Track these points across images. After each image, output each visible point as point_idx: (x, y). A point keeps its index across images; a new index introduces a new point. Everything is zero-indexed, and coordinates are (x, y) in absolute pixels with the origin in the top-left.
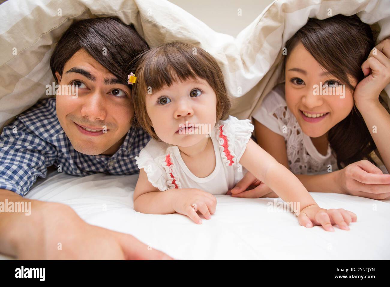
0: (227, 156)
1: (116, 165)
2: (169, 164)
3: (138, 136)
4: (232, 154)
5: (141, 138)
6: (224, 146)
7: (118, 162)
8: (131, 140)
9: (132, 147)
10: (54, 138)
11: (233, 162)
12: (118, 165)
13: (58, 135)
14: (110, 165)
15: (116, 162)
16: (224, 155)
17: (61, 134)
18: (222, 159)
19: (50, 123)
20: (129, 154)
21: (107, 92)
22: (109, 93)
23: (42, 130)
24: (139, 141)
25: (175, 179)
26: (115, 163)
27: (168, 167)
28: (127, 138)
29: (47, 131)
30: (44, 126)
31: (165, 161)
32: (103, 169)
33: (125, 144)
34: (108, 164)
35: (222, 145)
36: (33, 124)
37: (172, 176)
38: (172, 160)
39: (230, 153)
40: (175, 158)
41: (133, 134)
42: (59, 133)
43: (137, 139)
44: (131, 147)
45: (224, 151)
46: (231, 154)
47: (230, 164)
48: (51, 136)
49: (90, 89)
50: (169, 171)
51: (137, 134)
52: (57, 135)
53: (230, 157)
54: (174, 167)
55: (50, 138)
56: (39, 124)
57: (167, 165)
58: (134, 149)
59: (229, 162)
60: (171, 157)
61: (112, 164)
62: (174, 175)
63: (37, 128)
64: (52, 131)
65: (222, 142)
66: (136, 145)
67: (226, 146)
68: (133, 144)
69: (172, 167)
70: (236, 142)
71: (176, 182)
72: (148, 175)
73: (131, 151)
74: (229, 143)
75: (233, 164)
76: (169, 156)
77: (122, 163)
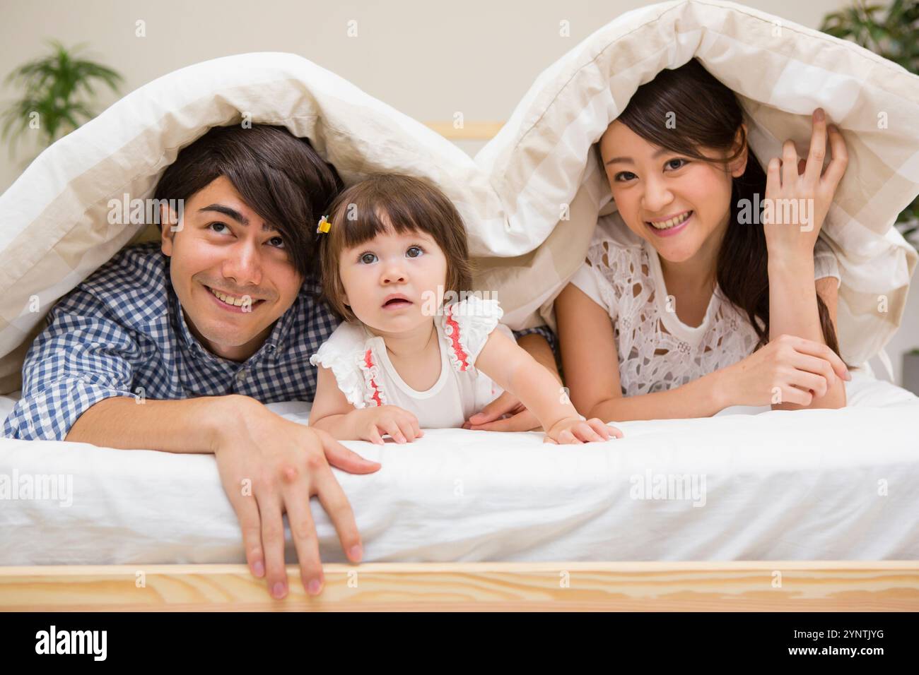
0: (457, 354)
1: (250, 380)
2: (370, 365)
3: (297, 324)
4: (465, 350)
5: (302, 328)
6: (452, 338)
7: (254, 373)
8: (285, 331)
9: (284, 346)
10: (152, 323)
11: (466, 364)
12: (254, 379)
13: (159, 317)
14: (238, 379)
15: (250, 374)
16: (452, 351)
17: (163, 316)
18: (450, 358)
19: (142, 296)
20: (277, 358)
21: (263, 241)
22: (265, 243)
23: (130, 308)
24: (297, 335)
25: (378, 390)
26: (248, 375)
27: (368, 368)
28: (279, 325)
29: (139, 310)
30: (132, 301)
31: (365, 360)
32: (224, 387)
33: (275, 336)
34: (236, 377)
35: (450, 336)
36: (115, 296)
37: (374, 385)
38: (374, 360)
39: (461, 349)
40: (378, 356)
41: (289, 320)
42: (159, 315)
43: (293, 331)
44: (281, 345)
45: (453, 346)
46: (463, 350)
47: (463, 369)
48: (147, 318)
49: (237, 235)
50: (370, 376)
51: (295, 320)
52: (157, 317)
53: (462, 356)
54: (377, 369)
55: (145, 322)
56: (124, 297)
57: (366, 366)
58: (287, 349)
59: (461, 363)
60: (373, 354)
61: (242, 376)
62: (377, 384)
63: (122, 305)
64: (148, 311)
65: (450, 330)
66: (292, 341)
67: (456, 336)
68: (287, 339)
69: (375, 369)
70: (472, 331)
71: (380, 396)
72: (338, 379)
73: (282, 352)
74: (461, 332)
75: (467, 368)
76: (370, 352)
77: (261, 376)
